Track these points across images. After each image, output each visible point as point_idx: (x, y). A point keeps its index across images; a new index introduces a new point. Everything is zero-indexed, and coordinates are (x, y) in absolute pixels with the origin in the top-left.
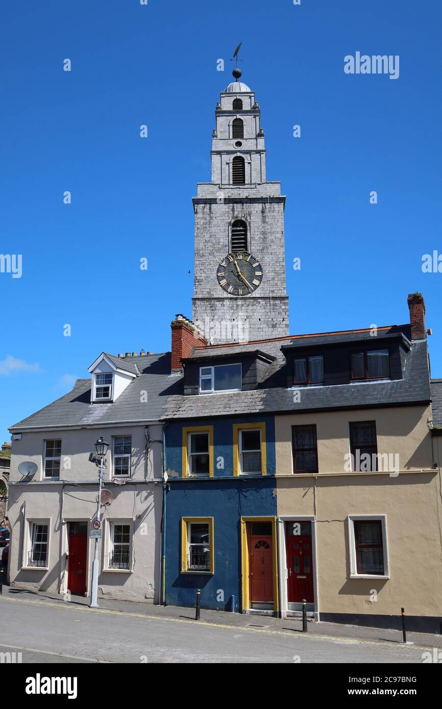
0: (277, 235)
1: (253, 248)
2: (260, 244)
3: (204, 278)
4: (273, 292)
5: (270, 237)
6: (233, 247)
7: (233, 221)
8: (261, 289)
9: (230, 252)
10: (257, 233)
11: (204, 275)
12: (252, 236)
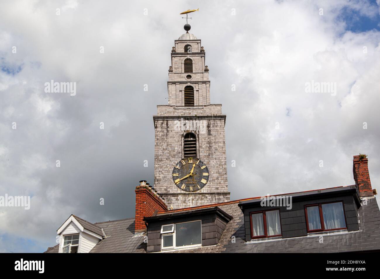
0: (220, 144)
1: (201, 154)
2: (207, 151)
3: (162, 178)
4: (217, 189)
5: (214, 146)
6: (185, 154)
7: (185, 134)
8: (208, 187)
9: (183, 158)
10: (204, 143)
11: (162, 176)
12: (200, 145)
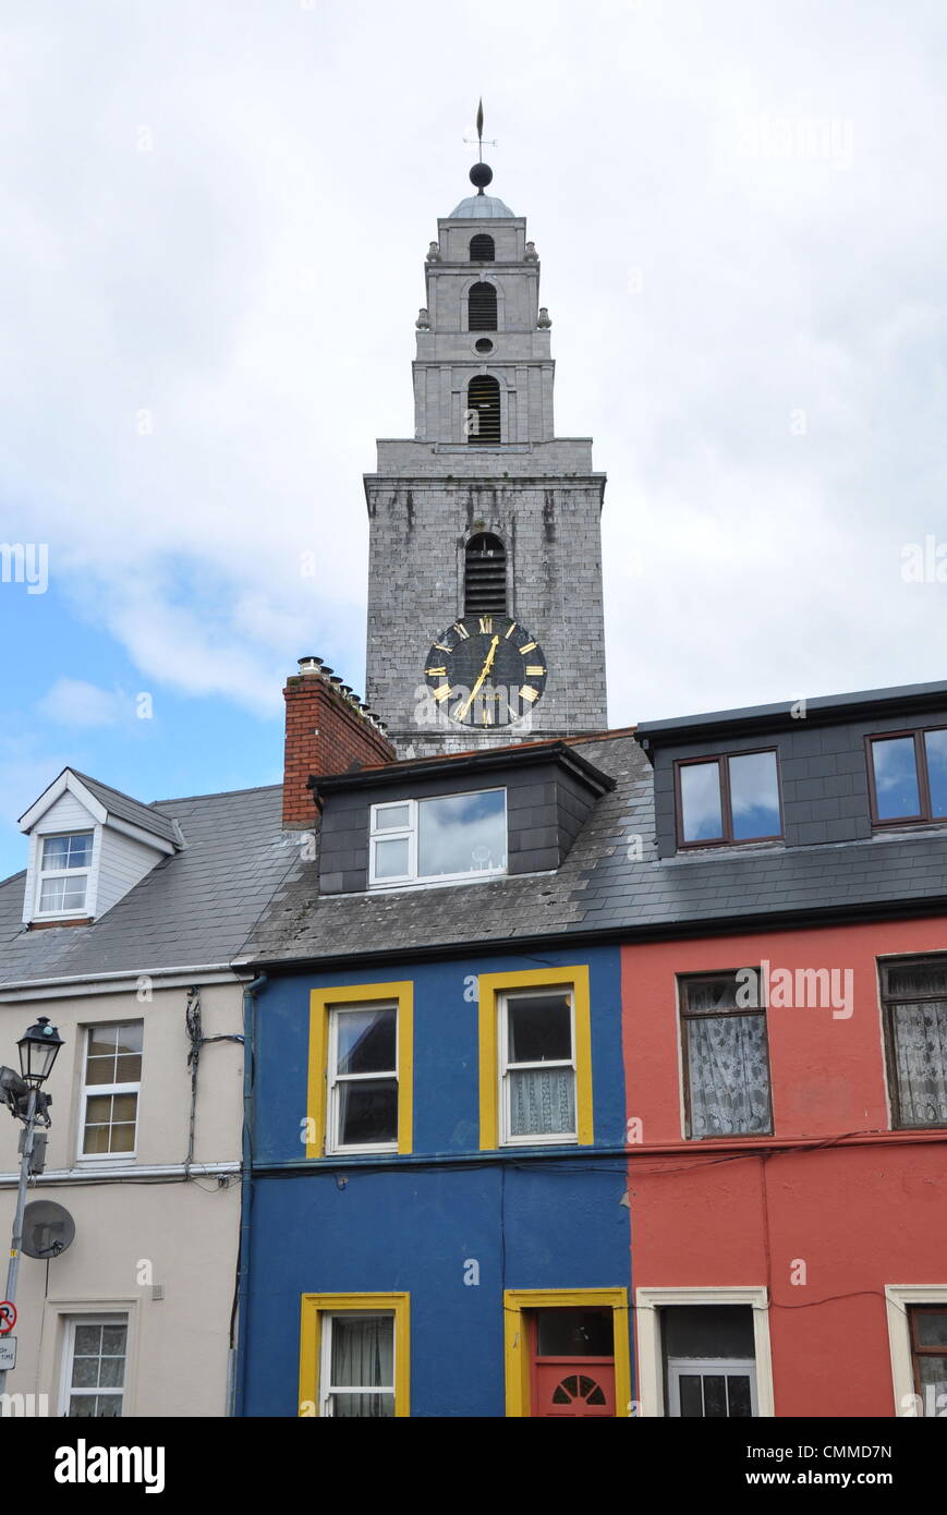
0: (584, 573)
1: (520, 604)
2: (539, 594)
3: (390, 681)
4: (572, 718)
5: (563, 576)
6: (468, 603)
7: (468, 537)
8: (542, 711)
9: (462, 616)
10: (530, 568)
11: (391, 674)
12: (519, 574)
